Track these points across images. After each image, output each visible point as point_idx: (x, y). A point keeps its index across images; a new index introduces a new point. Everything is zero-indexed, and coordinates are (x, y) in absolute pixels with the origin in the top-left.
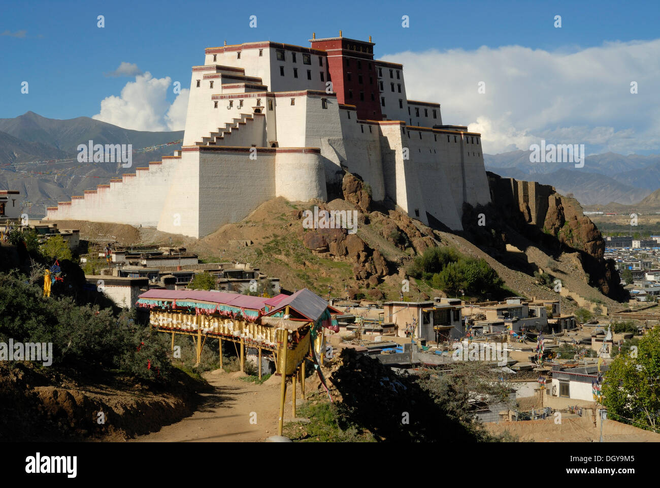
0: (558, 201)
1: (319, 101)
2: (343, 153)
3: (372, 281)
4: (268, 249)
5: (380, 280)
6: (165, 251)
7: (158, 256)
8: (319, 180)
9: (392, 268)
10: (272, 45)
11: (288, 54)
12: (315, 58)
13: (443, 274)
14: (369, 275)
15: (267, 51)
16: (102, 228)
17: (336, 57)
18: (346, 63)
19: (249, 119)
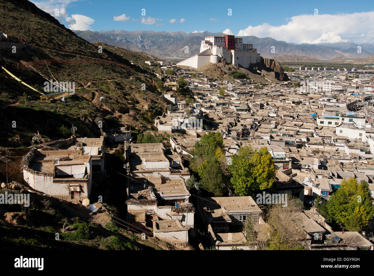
0: (274, 62)
1: (219, 47)
2: (223, 55)
3: (221, 76)
4: (207, 70)
5: (223, 75)
6: (191, 70)
7: (190, 71)
8: (217, 60)
9: (226, 74)
10: (214, 37)
11: (218, 38)
12: (223, 39)
13: (234, 75)
14: (221, 75)
15: (214, 38)
16: (184, 66)
17: (227, 38)
18: (228, 39)
19: (208, 50)
